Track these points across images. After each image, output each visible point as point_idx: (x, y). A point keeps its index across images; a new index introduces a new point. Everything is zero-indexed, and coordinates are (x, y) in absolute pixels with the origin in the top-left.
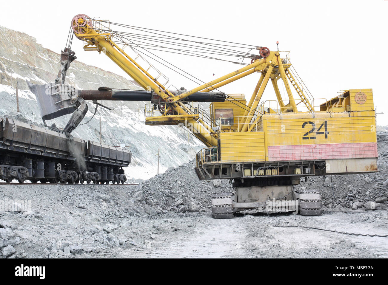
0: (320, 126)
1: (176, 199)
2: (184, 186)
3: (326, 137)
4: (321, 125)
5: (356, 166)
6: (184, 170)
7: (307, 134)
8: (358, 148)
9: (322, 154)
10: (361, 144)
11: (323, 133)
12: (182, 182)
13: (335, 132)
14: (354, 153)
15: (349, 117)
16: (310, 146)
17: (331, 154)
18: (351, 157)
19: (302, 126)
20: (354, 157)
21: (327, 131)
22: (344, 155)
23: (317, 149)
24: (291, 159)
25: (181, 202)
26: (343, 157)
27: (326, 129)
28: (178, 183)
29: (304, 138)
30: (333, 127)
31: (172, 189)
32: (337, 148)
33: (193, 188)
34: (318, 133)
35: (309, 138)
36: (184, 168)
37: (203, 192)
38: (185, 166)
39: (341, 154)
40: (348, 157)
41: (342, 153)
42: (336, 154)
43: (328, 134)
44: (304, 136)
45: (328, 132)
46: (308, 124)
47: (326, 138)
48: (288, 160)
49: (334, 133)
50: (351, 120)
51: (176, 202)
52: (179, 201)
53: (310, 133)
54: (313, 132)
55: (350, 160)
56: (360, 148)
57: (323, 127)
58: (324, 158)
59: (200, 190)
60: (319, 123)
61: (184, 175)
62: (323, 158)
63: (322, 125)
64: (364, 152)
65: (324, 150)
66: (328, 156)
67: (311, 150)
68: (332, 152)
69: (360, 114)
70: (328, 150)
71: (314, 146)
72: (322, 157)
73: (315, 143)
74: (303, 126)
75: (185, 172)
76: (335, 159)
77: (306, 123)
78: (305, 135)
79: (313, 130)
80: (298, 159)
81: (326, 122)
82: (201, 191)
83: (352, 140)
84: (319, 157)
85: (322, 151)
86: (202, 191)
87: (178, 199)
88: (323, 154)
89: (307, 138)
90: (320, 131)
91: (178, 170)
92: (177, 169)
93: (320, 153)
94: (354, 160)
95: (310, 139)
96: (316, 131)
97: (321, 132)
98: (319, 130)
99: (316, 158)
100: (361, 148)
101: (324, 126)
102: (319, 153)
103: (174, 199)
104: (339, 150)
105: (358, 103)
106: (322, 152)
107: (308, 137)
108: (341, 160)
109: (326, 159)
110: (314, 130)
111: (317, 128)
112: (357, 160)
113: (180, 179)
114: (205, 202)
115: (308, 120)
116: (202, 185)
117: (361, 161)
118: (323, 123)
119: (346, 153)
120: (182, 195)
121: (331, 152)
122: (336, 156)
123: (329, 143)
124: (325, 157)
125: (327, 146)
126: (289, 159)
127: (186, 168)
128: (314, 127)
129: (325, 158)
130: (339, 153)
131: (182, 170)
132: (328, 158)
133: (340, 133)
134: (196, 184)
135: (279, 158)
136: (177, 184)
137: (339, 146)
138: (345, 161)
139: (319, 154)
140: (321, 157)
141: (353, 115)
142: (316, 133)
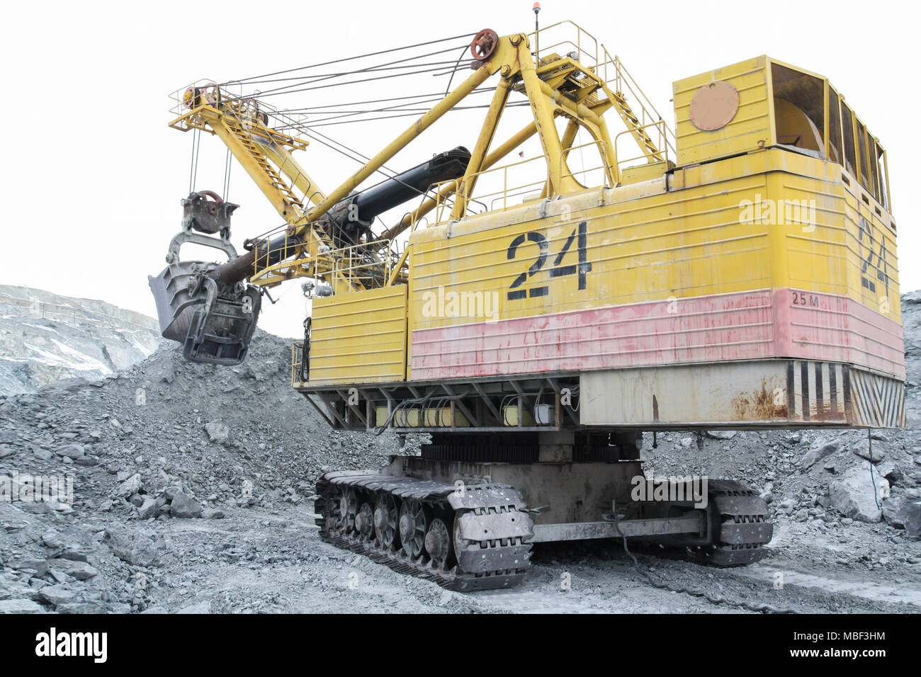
0: (562, 247)
1: (121, 476)
2: (131, 433)
3: (582, 284)
4: (566, 242)
5: (694, 396)
6: (122, 389)
7: (522, 278)
8: (703, 317)
9: (564, 350)
10: (714, 301)
11: (571, 270)
12: (122, 424)
13: (613, 262)
14: (682, 341)
15: (669, 195)
16: (529, 323)
17: (596, 349)
18: (669, 359)
19: (507, 252)
20: (684, 360)
21: (585, 259)
22: (645, 352)
23: (550, 333)
24: (468, 373)
25: (138, 485)
26: (642, 362)
27: (582, 252)
28: (113, 425)
29: (512, 296)
30: (606, 242)
31: (97, 440)
32: (618, 325)
33: (156, 440)
34: (557, 273)
35: (528, 293)
36: (123, 384)
37: (184, 455)
38: (124, 379)
39: (631, 347)
40: (659, 361)
41: (634, 342)
42: (611, 348)
43: (588, 273)
44: (511, 287)
45: (590, 263)
46: (527, 242)
47: (580, 289)
48: (462, 375)
49: (609, 264)
50: (676, 206)
51: (125, 484)
52: (134, 483)
53: (531, 274)
54: (542, 269)
55: (670, 375)
56: (710, 318)
57: (575, 246)
58: (572, 365)
59: (174, 447)
60: (560, 236)
61: (125, 402)
62: (568, 368)
63: (571, 239)
64: (725, 333)
65: (573, 334)
66: (586, 357)
67: (531, 338)
68: (598, 343)
69: (709, 173)
70: (586, 334)
71: (543, 321)
72: (567, 361)
73: (545, 309)
74: (511, 253)
75: (124, 395)
76: (613, 370)
77: (519, 240)
78: (516, 284)
79: (540, 262)
80: (490, 373)
81: (583, 227)
82: (179, 451)
83: (677, 286)
84: (557, 362)
85: (565, 338)
86: (181, 449)
87: (128, 474)
88: (571, 352)
89: (522, 294)
90: (563, 264)
91: (106, 387)
92: (104, 385)
93: (559, 349)
94: (685, 372)
95: (531, 296)
96: (550, 265)
97: (566, 268)
98: (558, 261)
99: (548, 368)
100: (715, 316)
101: (576, 241)
102: (555, 347)
103: (115, 473)
104: (622, 332)
105: (703, 131)
106: (565, 344)
107: (525, 291)
108: (636, 375)
109: (579, 372)
110: (545, 260)
111: (552, 251)
112: (698, 371)
113: (115, 414)
114: (195, 482)
115: (525, 229)
116: (177, 434)
117: (718, 377)
118: (574, 233)
119: (652, 344)
120: (135, 462)
121: (595, 343)
122: (612, 355)
123: (588, 307)
124: (577, 361)
125: (582, 320)
126: (465, 372)
127: (127, 384)
128: (544, 251)
129: (575, 368)
130: (624, 342)
131: (116, 388)
132: (586, 365)
133: (632, 262)
134: (160, 430)
135: (438, 371)
136: (111, 427)
137: (623, 316)
138: (649, 376)
139: (554, 353)
140: (562, 362)
141: (682, 184)
142: (548, 274)
